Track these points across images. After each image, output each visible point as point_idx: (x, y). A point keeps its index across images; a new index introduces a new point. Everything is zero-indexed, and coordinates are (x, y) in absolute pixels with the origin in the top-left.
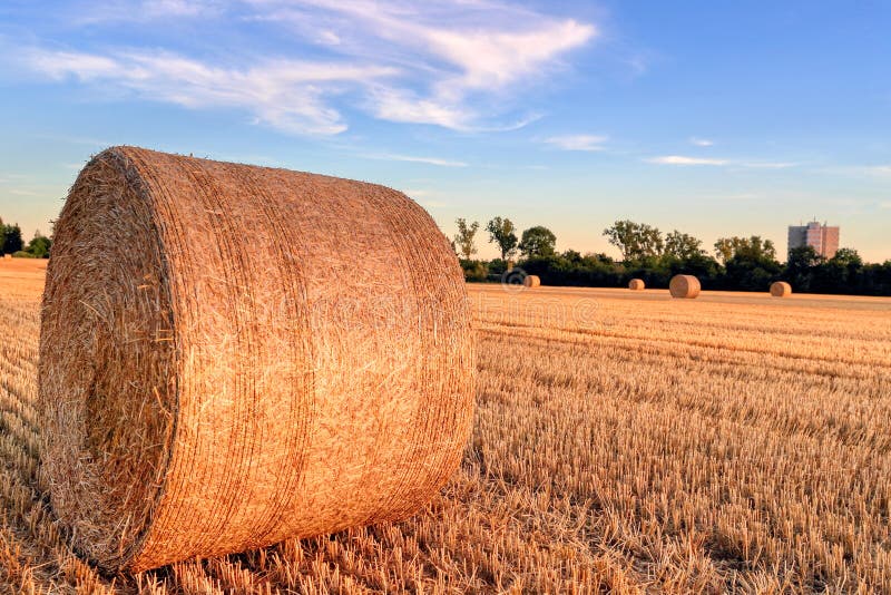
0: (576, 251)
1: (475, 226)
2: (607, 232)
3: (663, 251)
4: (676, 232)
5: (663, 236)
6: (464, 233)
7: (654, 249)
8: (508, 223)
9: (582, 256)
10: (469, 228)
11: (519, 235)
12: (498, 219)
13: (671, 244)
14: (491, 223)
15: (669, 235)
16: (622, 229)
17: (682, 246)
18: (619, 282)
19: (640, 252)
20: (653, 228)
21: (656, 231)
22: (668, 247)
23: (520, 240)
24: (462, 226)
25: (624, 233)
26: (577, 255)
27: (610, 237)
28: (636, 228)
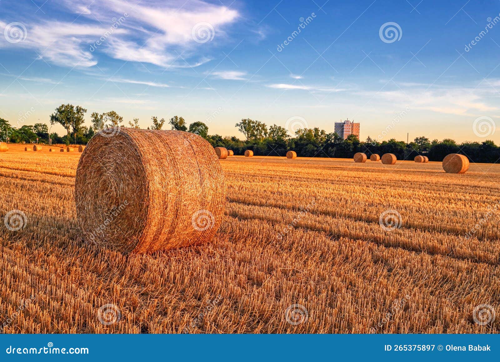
0: (220, 135)
1: (163, 121)
2: (237, 125)
3: (267, 135)
4: (275, 125)
5: (268, 128)
6: (157, 125)
7: (263, 134)
8: (181, 120)
9: (223, 138)
10: (159, 122)
11: (187, 126)
12: (176, 117)
13: (273, 132)
14: (172, 119)
15: (271, 127)
16: (245, 123)
17: (278, 133)
18: (240, 152)
19: (255, 136)
20: (262, 123)
21: (264, 125)
22: (270, 134)
23: (188, 129)
24: (155, 121)
25: (247, 125)
26: (220, 137)
27: (239, 128)
28: (253, 123)
